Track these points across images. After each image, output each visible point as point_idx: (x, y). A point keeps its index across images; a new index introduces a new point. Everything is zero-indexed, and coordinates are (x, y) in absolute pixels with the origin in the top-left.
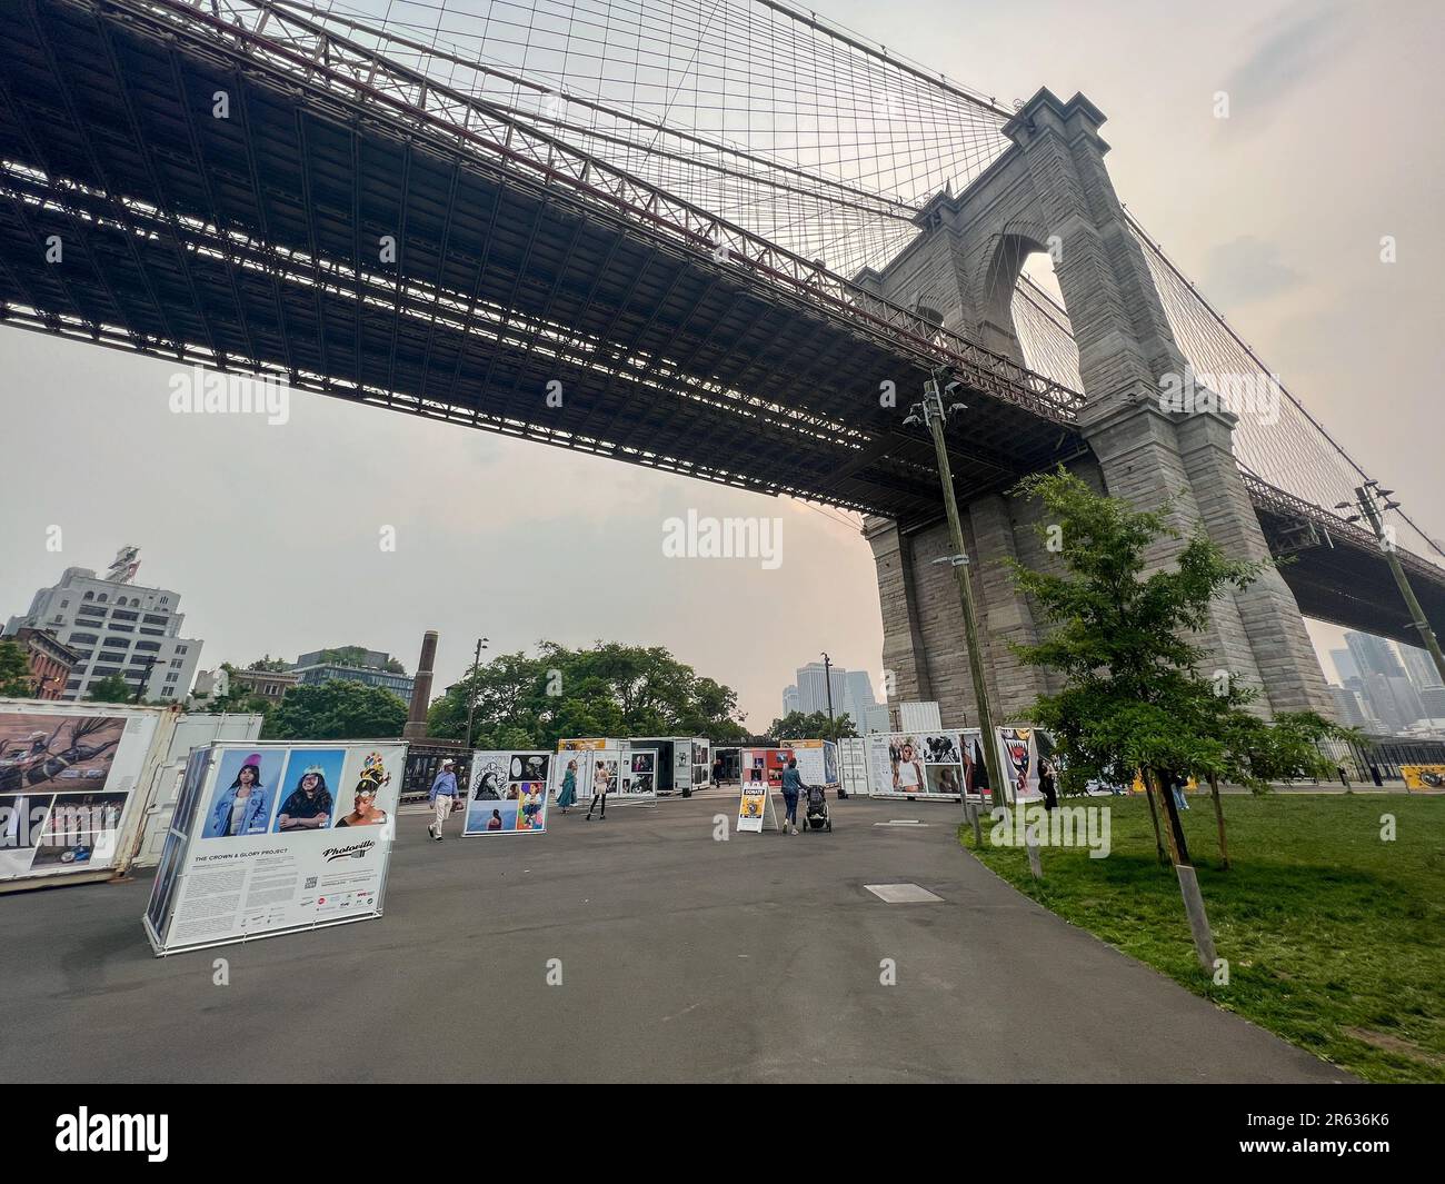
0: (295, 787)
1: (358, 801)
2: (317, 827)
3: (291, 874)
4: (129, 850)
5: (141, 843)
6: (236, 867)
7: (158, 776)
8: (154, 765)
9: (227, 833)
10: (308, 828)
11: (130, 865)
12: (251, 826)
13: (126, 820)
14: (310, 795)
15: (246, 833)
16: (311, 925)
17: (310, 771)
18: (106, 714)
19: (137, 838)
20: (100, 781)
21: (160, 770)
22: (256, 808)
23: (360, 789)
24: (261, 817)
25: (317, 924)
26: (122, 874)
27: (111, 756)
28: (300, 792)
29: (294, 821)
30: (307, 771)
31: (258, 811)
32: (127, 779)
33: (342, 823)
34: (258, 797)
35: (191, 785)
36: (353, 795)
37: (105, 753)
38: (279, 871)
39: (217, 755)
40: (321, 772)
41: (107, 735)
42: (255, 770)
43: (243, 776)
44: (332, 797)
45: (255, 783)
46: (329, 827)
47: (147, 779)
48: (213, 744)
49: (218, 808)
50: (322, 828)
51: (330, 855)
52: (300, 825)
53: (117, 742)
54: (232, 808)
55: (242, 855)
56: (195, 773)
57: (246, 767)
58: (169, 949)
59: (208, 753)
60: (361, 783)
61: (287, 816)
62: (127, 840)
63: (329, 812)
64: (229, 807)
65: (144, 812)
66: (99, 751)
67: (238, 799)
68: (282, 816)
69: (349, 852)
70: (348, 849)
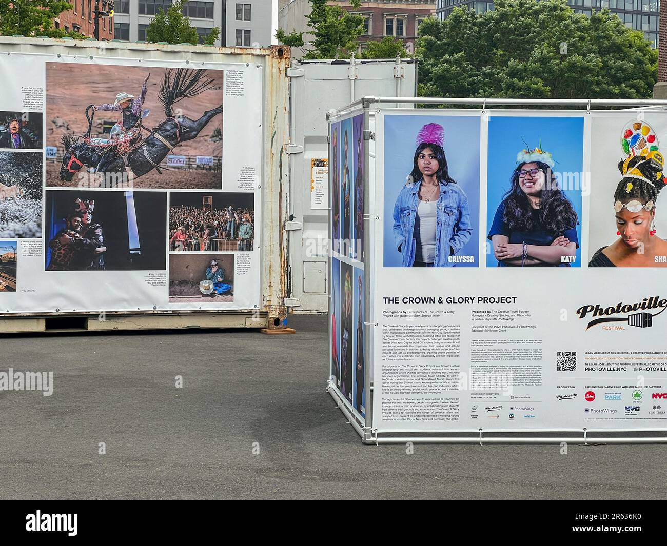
0: (508, 187)
1: (623, 219)
2: (557, 263)
3: (530, 342)
4: (277, 287)
5: (290, 276)
6: (444, 320)
7: (286, 170)
8: (276, 151)
9: (418, 262)
10: (543, 264)
11: (284, 310)
12: (452, 253)
13: (262, 240)
14: (535, 202)
15: (447, 264)
16: (580, 434)
17: (527, 158)
18: (195, 64)
19: (282, 268)
20: (214, 173)
21: (285, 158)
22: (452, 221)
23: (621, 195)
24: (464, 239)
25: (591, 434)
26: (277, 322)
27: (218, 134)
28: (517, 198)
29: (516, 249)
30: (522, 157)
31: (457, 225)
32: (247, 172)
33: (600, 260)
34: (452, 202)
35: (343, 178)
36: (611, 207)
37: (209, 130)
38: (510, 334)
39: (375, 125)
40: (546, 158)
41: (203, 100)
42: (438, 152)
43: (421, 163)
44: (575, 208)
45: (442, 175)
46: (578, 264)
47: (272, 170)
48: (366, 103)
49: (397, 218)
50: (567, 265)
51: (590, 317)
52: (530, 257)
53: (219, 111)
54: (418, 220)
55: (450, 301)
56: (345, 158)
57: (422, 146)
58: (380, 435)
59: (360, 122)
60: (623, 185)
61: (505, 238)
62: (271, 271)
63: (574, 237)
64: (413, 215)
65: (282, 227)
66: (202, 125)
67: (422, 202)
68: (496, 237)
69: (621, 315)
70: (619, 308)
